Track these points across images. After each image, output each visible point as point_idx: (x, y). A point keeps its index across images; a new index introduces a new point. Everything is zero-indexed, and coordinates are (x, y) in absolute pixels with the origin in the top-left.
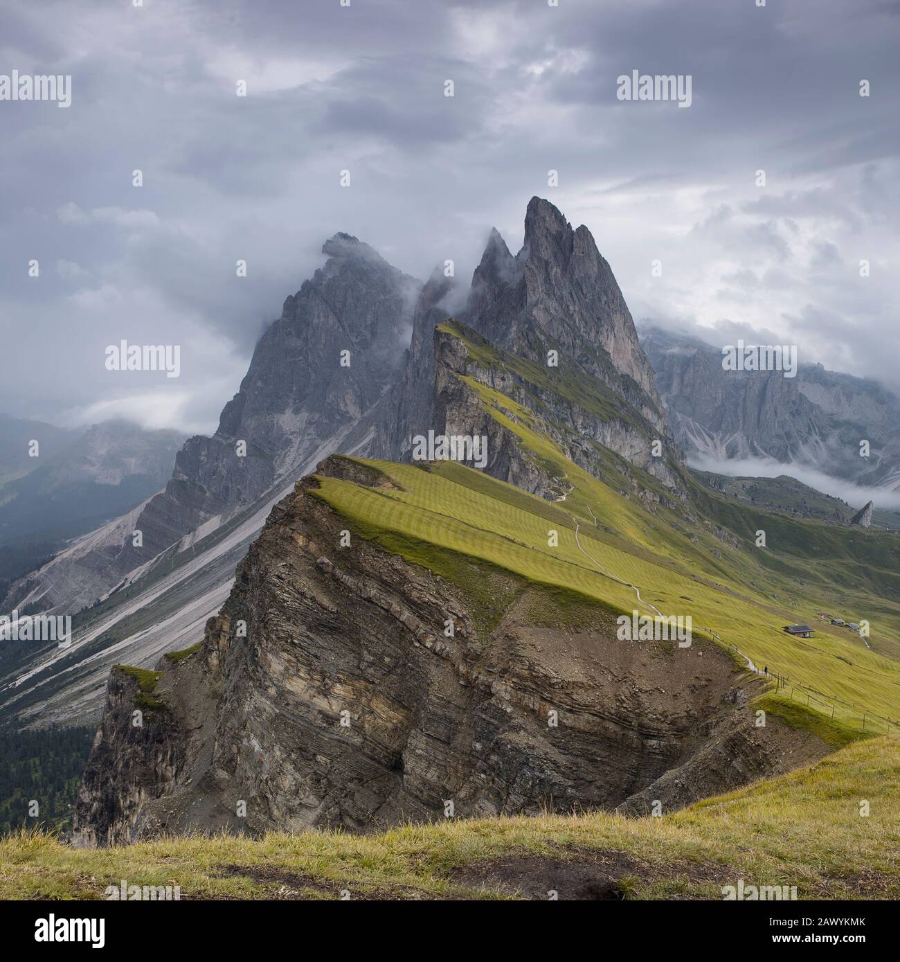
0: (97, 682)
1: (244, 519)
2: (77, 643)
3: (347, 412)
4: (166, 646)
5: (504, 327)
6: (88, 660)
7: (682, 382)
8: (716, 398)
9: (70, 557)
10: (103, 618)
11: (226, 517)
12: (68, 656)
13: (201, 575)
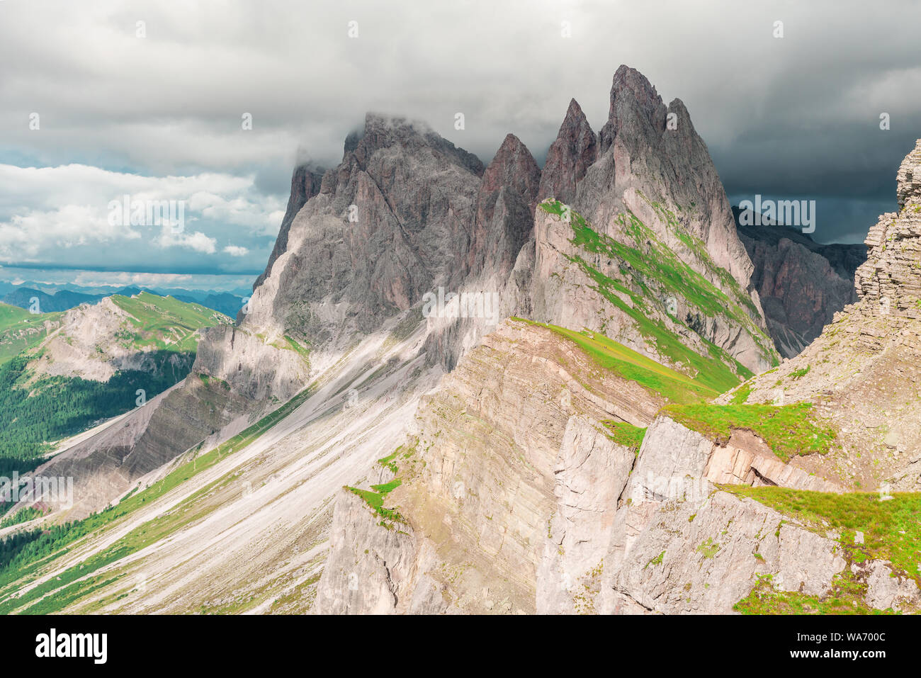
0: (118, 593)
1: (276, 419)
2: (87, 552)
3: (394, 303)
4: (198, 554)
5: (587, 211)
6: (104, 569)
7: (775, 281)
8: (815, 302)
9: (70, 458)
10: (116, 525)
11: (255, 417)
12: (78, 566)
13: (230, 480)
